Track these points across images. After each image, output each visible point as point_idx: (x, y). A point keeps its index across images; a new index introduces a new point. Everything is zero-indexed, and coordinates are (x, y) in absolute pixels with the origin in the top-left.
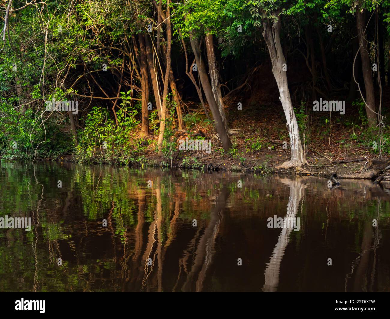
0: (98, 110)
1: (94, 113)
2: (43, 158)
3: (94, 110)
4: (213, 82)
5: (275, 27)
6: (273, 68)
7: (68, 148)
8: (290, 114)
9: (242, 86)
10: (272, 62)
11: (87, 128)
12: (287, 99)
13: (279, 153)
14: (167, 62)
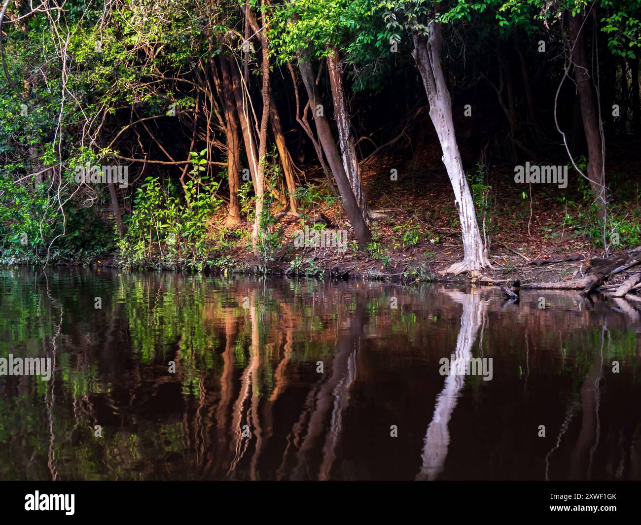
0: (154, 182)
1: (148, 188)
2: (68, 261)
3: (148, 182)
4: (341, 134)
5: (432, 42)
6: (431, 109)
7: (109, 246)
8: (460, 184)
9: (396, 139)
10: (429, 99)
11: (137, 212)
12: (454, 161)
13: (447, 249)
14: (264, 101)
